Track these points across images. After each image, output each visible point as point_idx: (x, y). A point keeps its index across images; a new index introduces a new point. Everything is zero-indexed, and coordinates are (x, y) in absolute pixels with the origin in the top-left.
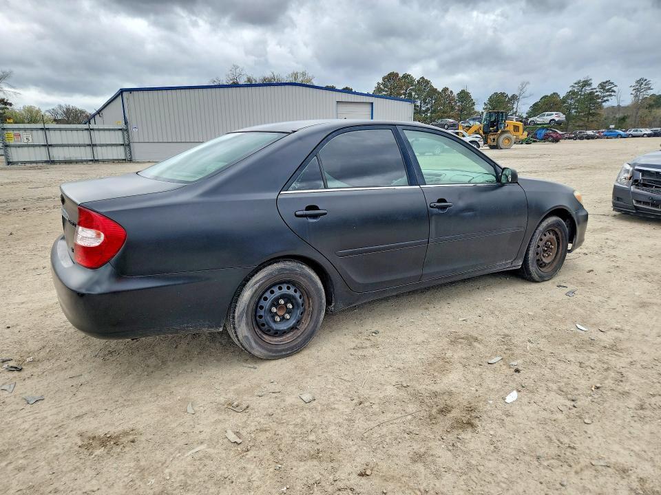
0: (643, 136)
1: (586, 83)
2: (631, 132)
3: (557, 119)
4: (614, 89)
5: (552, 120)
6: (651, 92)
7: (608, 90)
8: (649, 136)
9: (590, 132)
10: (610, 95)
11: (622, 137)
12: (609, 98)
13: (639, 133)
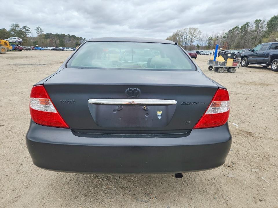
0: (49, 50)
1: (17, 26)
2: (45, 48)
3: (19, 41)
4: (29, 29)
5: (16, 41)
6: (43, 33)
7: (27, 30)
8: (52, 50)
9: (29, 47)
10: (29, 32)
11: (42, 50)
12: (28, 33)
13: (48, 49)
